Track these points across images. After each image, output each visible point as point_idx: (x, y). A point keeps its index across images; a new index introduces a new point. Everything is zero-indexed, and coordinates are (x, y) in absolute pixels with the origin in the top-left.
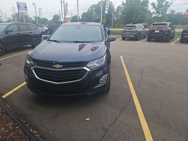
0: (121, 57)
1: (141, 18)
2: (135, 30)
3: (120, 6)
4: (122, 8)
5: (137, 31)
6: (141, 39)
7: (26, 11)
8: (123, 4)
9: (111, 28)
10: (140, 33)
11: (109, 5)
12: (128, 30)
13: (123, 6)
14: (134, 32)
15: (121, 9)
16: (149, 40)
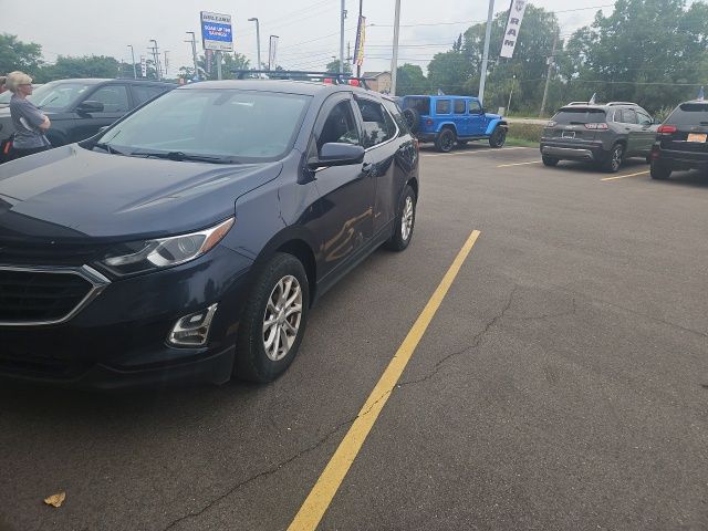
0: (475, 234)
1: (675, 81)
2: (600, 126)
3: (585, 28)
4: (595, 36)
5: (608, 133)
6: (626, 165)
7: (226, 44)
8: (601, 21)
9: (537, 116)
10: (622, 141)
11: (520, 23)
12: (570, 127)
13: (598, 30)
14: (594, 134)
15: (588, 43)
16: (660, 175)
